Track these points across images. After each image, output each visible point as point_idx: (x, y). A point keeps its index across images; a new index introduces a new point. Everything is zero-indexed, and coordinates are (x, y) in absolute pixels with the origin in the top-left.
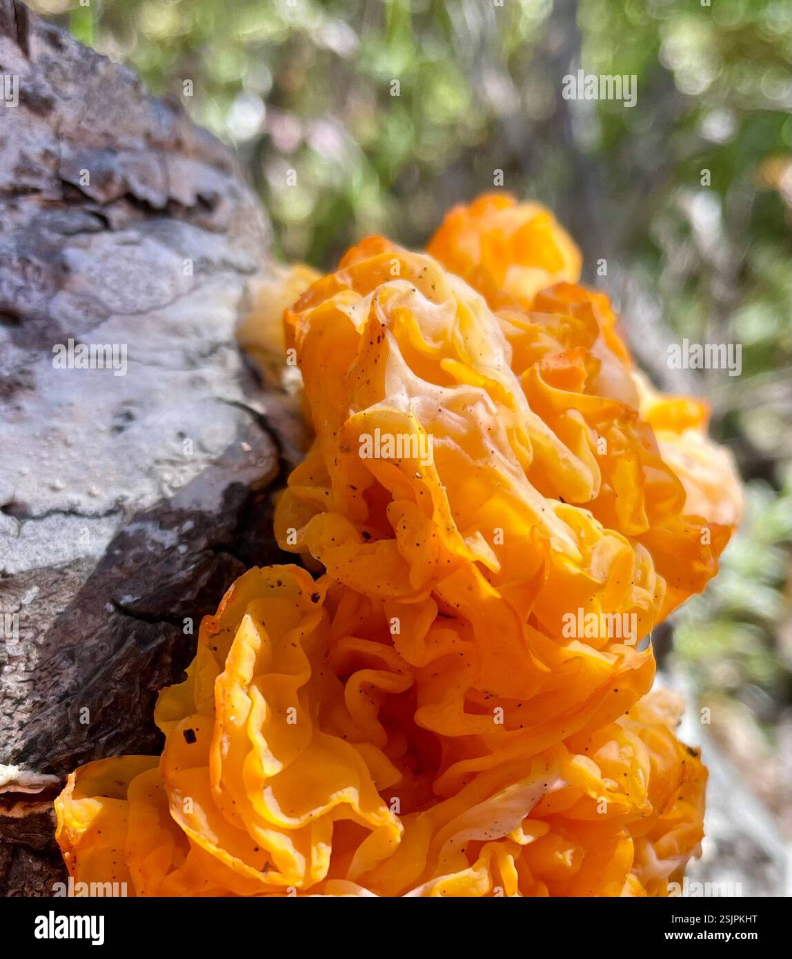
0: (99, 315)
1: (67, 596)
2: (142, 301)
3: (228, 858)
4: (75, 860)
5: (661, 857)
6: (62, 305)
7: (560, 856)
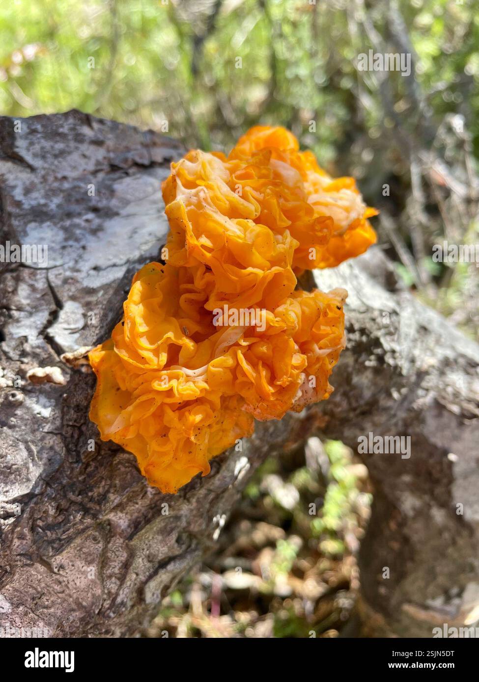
0: (126, 203)
1: (111, 292)
2: (141, 195)
3: (131, 361)
4: (98, 371)
5: (320, 348)
6: (114, 203)
7: (261, 349)
